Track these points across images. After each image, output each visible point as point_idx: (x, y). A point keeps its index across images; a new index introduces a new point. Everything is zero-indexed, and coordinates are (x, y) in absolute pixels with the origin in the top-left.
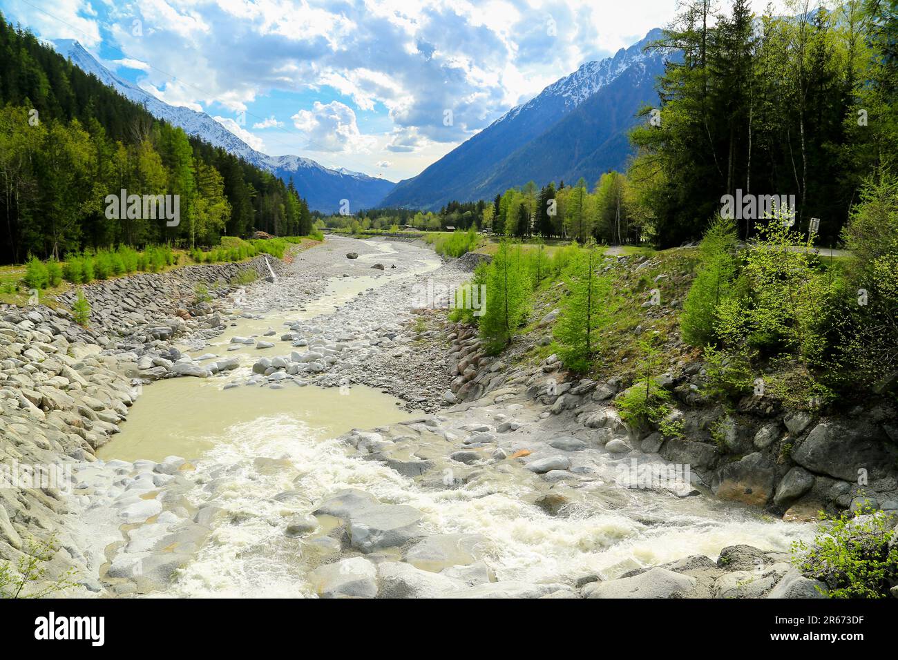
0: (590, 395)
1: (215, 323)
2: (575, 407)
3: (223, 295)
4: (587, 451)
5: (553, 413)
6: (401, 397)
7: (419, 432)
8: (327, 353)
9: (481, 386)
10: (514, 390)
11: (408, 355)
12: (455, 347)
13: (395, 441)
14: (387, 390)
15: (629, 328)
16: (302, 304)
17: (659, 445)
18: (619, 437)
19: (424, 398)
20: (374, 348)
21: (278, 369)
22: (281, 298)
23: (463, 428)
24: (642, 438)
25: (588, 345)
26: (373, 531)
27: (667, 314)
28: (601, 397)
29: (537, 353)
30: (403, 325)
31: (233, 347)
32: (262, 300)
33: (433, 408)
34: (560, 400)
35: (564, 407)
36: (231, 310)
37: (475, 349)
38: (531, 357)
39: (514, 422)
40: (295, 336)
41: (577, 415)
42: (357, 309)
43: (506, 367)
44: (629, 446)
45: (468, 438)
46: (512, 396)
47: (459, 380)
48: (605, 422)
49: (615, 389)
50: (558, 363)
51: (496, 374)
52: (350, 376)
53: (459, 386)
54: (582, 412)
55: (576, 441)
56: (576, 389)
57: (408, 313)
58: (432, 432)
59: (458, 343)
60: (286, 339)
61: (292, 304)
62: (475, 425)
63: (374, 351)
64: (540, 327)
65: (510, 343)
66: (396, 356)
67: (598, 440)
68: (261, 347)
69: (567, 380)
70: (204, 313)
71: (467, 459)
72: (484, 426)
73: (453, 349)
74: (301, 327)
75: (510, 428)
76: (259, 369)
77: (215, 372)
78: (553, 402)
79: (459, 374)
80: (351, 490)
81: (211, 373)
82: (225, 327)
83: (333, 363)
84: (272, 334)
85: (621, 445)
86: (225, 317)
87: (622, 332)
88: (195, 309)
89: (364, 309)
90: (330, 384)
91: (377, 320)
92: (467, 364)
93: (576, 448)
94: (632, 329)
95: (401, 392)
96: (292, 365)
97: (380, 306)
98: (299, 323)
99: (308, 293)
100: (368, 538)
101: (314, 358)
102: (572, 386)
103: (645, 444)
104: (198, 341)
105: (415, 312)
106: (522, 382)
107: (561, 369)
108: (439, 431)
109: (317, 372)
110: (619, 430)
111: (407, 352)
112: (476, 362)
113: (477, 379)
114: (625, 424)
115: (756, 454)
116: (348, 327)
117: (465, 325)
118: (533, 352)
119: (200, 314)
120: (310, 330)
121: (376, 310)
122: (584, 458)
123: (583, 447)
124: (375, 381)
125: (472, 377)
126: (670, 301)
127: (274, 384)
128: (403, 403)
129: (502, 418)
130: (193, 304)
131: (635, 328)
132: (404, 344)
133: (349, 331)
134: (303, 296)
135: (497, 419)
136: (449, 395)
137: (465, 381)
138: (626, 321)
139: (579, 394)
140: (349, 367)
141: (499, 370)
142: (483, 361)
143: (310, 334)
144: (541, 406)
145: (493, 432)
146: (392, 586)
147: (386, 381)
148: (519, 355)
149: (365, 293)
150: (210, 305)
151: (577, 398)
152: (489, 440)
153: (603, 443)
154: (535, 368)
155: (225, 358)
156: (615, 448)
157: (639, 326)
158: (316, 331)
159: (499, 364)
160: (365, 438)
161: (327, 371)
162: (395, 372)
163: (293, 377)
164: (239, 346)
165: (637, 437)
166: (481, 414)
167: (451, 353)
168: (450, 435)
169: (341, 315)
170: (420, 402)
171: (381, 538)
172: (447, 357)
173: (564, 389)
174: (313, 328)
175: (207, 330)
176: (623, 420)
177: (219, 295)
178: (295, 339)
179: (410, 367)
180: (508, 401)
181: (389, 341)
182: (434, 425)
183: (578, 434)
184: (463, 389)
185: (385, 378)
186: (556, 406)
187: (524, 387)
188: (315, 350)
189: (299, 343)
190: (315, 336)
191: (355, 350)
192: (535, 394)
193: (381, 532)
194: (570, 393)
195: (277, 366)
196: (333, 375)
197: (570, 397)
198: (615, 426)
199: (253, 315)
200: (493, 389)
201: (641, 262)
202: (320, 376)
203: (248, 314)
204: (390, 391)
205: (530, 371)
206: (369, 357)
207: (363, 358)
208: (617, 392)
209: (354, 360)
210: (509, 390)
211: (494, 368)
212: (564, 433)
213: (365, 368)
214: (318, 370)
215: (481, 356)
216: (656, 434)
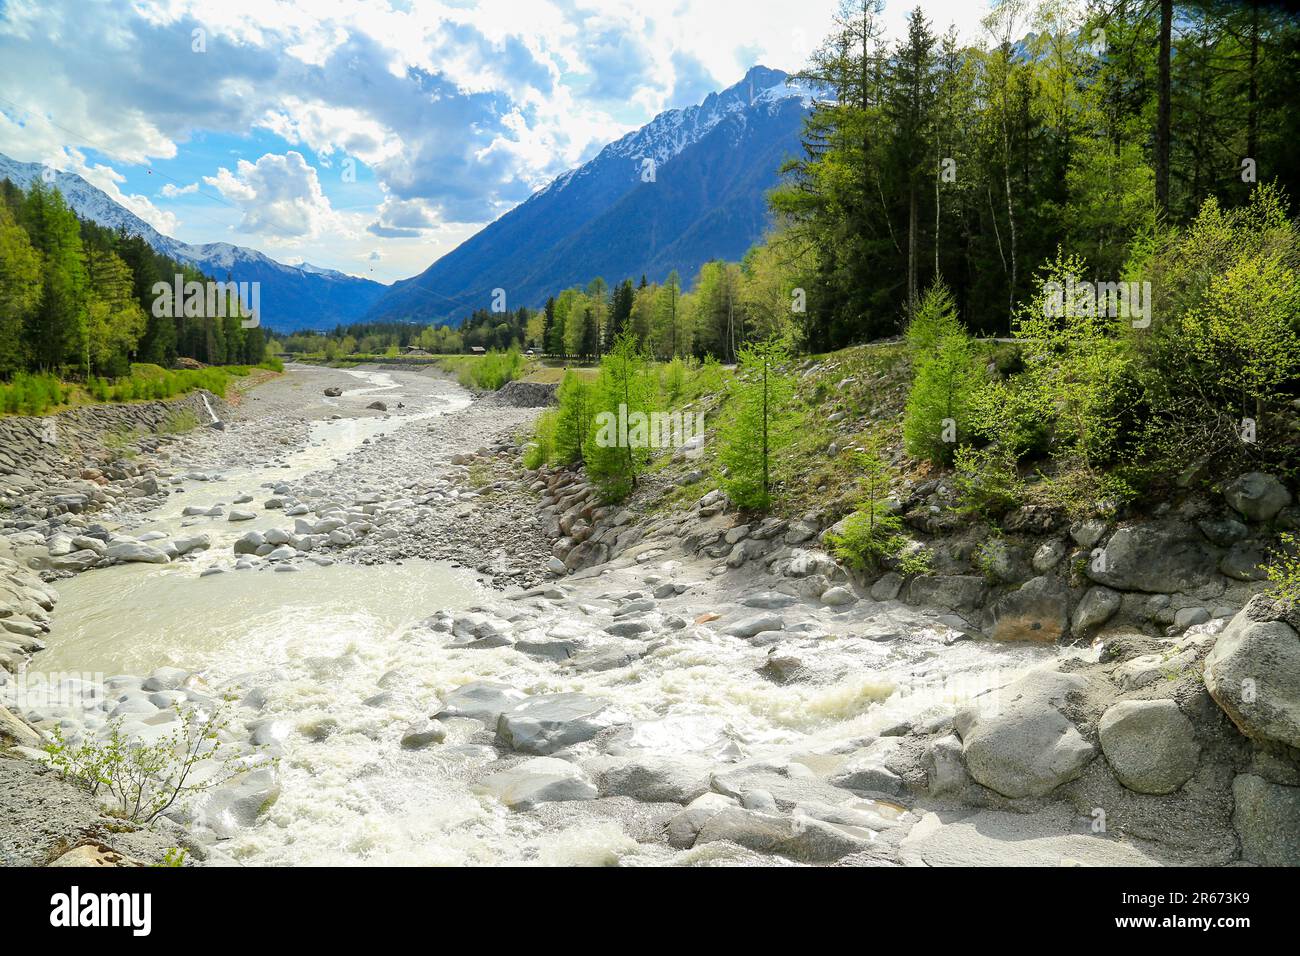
0: (780, 538)
1: (150, 489)
2: (762, 555)
3: (150, 449)
4: (798, 606)
5: (731, 566)
6: (482, 570)
7: (540, 608)
8: (351, 519)
9: (605, 546)
10: (661, 544)
11: (477, 515)
12: (547, 499)
13: (510, 620)
14: (457, 563)
15: (818, 447)
16: (280, 458)
17: (896, 589)
18: (838, 585)
19: (518, 570)
20: (422, 507)
21: (277, 546)
22: (245, 451)
23: (604, 597)
24: (871, 583)
25: (766, 474)
26: (547, 725)
27: (868, 426)
28: (798, 538)
29: (681, 495)
30: (449, 479)
31: (189, 520)
32: (215, 453)
33: (535, 582)
34: (738, 549)
35: (746, 557)
36: (169, 471)
37: (583, 498)
38: (673, 500)
39: (677, 582)
40: (286, 501)
41: (769, 565)
42: (370, 461)
43: (637, 518)
44: (854, 595)
45: (616, 609)
46: (661, 552)
47: (564, 542)
48: (814, 568)
49: (817, 526)
50: (719, 502)
51: (624, 527)
52: (397, 549)
53: (565, 551)
54: (775, 560)
55: (777, 596)
56: (759, 532)
57: (449, 463)
58: (560, 605)
59: (551, 494)
60: (270, 506)
61: (263, 460)
62: (620, 591)
63: (426, 512)
64: (674, 461)
65: (635, 484)
66: (462, 517)
67: (810, 592)
68: (236, 519)
69: (740, 522)
70: (127, 474)
71: (631, 632)
72: (632, 592)
73: (543, 503)
74: (291, 488)
75: (673, 591)
76: (244, 547)
77: (173, 555)
78: (728, 552)
79: (562, 534)
80: (479, 683)
81: (169, 558)
82: (167, 494)
83: (365, 532)
84: (246, 500)
85: (844, 594)
86: (162, 481)
87: (809, 454)
88: (113, 471)
89: (379, 462)
90: (370, 560)
91: (407, 475)
92: (573, 520)
93: (781, 604)
94: (824, 448)
95: (480, 565)
96: (300, 538)
97: (405, 456)
98: (285, 483)
99: (284, 442)
100: (541, 735)
101: (335, 526)
102: (751, 529)
103: (878, 589)
104: (130, 514)
105: (458, 461)
106: (672, 533)
107: (729, 509)
108: (569, 604)
109: (342, 546)
110: (836, 577)
111: (475, 511)
112: (588, 515)
113: (597, 536)
114: (842, 568)
115: (1041, 578)
116: (364, 486)
117: (556, 469)
118: (674, 494)
119: (122, 476)
120: (306, 492)
121: (399, 462)
122: (795, 615)
123: (792, 602)
124: (436, 553)
125: (585, 536)
126: (868, 411)
127: (278, 564)
128: (489, 579)
129: (657, 580)
130: (107, 462)
131: (826, 447)
132: (466, 500)
133: (367, 491)
134: (278, 446)
135: (650, 582)
136: (555, 563)
137: (575, 543)
138: (811, 440)
139: (764, 537)
140: (393, 535)
141: (628, 522)
142: (600, 512)
143: (307, 498)
144: (708, 560)
145: (648, 596)
146: (622, 778)
147: (453, 552)
148: (653, 500)
149: (373, 441)
150: (135, 464)
151: (763, 543)
152: (649, 607)
153: (816, 597)
154: (683, 513)
155: (183, 536)
156: (837, 599)
157: (833, 445)
158: (316, 494)
159: (628, 514)
160: (464, 620)
161: (358, 543)
162: (465, 538)
163: (306, 554)
164: (199, 519)
165: (862, 584)
166: (623, 576)
167: (542, 508)
168: (588, 607)
169: (347, 470)
170: (513, 576)
171: (560, 732)
172: (539, 513)
173: (741, 534)
174: (310, 488)
175: (138, 499)
176: (838, 563)
177: (144, 450)
178: (288, 505)
179: (485, 530)
180: (656, 558)
181: (441, 497)
182: (559, 596)
183: (779, 586)
184: (575, 553)
185: (450, 547)
186: (734, 556)
187: (674, 539)
188: (333, 516)
189: (295, 510)
190: (316, 500)
191: (395, 512)
192: (694, 546)
193: (559, 724)
194: (751, 538)
195: (275, 541)
196: (371, 547)
197: (751, 543)
198: (830, 571)
199: (207, 476)
200: (626, 547)
201: (806, 368)
202: (349, 550)
203: (200, 474)
204: (462, 563)
205: (680, 518)
206: (420, 519)
207: (411, 522)
208: (820, 530)
209: (396, 527)
210: (655, 545)
211: (618, 520)
212: (756, 589)
213: (417, 535)
214: (343, 542)
215: (594, 507)
216: (892, 574)
